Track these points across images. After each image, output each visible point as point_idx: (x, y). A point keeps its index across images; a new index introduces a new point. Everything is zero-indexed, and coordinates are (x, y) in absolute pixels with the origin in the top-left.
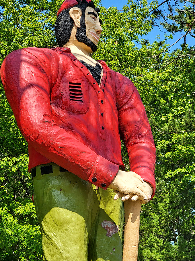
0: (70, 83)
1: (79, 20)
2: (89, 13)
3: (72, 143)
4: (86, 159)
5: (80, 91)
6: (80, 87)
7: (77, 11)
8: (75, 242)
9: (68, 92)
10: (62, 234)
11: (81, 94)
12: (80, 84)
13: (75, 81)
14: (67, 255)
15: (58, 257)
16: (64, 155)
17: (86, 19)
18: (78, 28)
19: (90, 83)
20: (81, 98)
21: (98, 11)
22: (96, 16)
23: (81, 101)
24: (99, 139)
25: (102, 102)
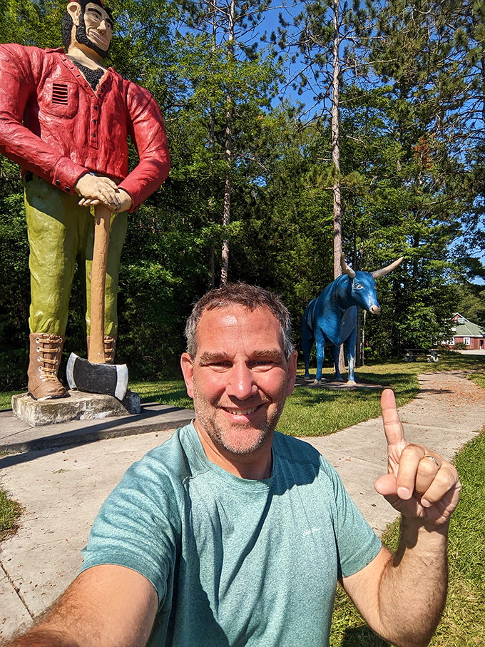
0: (54, 85)
1: (77, 17)
2: (89, 10)
3: (32, 142)
4: (46, 160)
5: (66, 94)
6: (66, 90)
7: (76, 7)
8: (52, 250)
9: (51, 93)
10: (40, 242)
11: (66, 97)
12: (66, 86)
13: (60, 83)
14: (43, 262)
15: (36, 264)
16: (21, 155)
17: (86, 17)
18: (77, 27)
19: (81, 86)
20: (66, 101)
21: (109, 11)
22: (101, 15)
23: (67, 104)
24: (88, 146)
25: (95, 108)
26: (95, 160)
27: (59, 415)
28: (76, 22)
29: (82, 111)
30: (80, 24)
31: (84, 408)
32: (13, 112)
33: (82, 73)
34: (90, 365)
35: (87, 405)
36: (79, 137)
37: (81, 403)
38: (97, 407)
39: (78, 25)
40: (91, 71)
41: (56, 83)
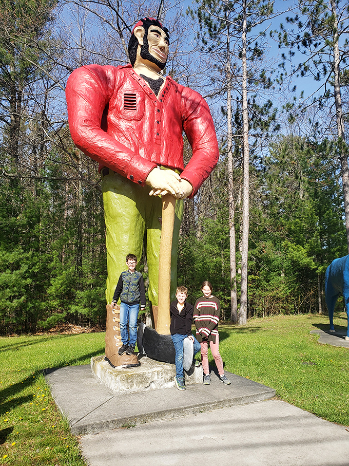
0: (125, 94)
1: (142, 38)
2: (152, 31)
4: (122, 158)
6: (135, 98)
7: (141, 30)
8: (125, 232)
9: (123, 102)
10: (115, 226)
11: (135, 104)
14: (118, 243)
15: (112, 244)
16: (102, 155)
17: (149, 37)
18: (142, 46)
19: (146, 94)
20: (135, 107)
21: (166, 30)
22: (160, 34)
23: (136, 109)
24: (153, 144)
25: (158, 111)
26: (159, 154)
27: (135, 385)
28: (141, 42)
29: (148, 114)
30: (144, 43)
31: (155, 378)
32: (95, 120)
33: (147, 83)
34: (158, 335)
35: (158, 374)
36: (146, 136)
37: (153, 373)
38: (166, 377)
39: (142, 44)
40: (154, 80)
41: (127, 93)
